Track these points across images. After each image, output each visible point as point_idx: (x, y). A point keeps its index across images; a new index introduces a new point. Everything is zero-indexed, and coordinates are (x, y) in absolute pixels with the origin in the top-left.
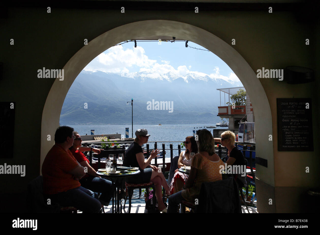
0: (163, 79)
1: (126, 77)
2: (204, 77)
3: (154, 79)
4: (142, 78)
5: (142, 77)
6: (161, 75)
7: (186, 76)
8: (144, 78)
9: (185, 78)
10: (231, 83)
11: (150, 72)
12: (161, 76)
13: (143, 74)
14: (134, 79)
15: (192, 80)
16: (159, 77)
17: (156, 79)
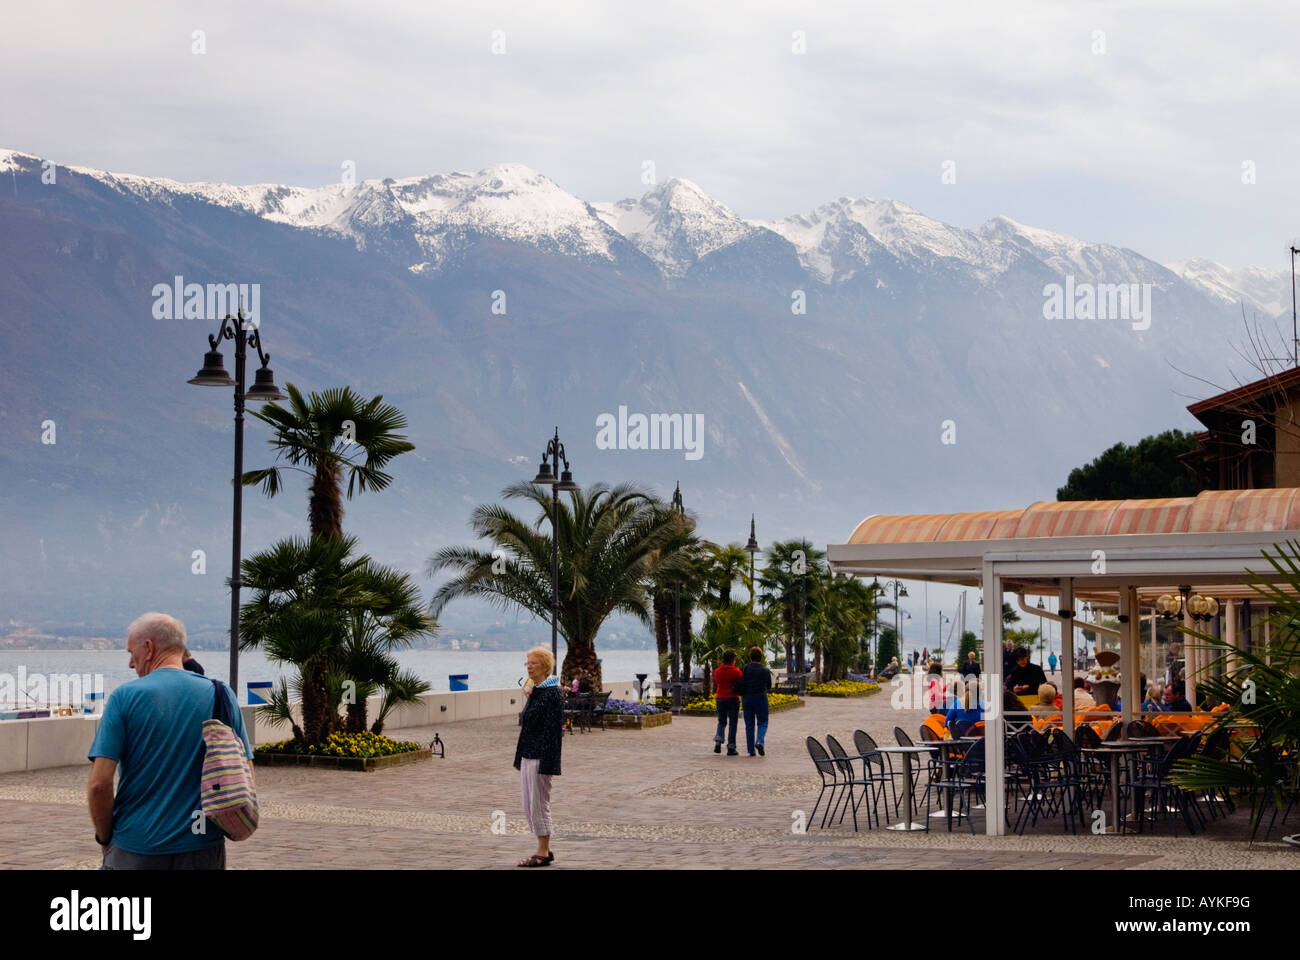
0: (611, 248)
1: (285, 219)
2: (971, 235)
3: (534, 241)
4: (428, 233)
5: (426, 222)
6: (592, 211)
7: (817, 221)
8: (440, 229)
9: (806, 240)
10: (1214, 288)
11: (499, 184)
12: (591, 222)
13: (438, 193)
14: (351, 241)
15: (871, 255)
16: (576, 232)
17: (545, 241)
